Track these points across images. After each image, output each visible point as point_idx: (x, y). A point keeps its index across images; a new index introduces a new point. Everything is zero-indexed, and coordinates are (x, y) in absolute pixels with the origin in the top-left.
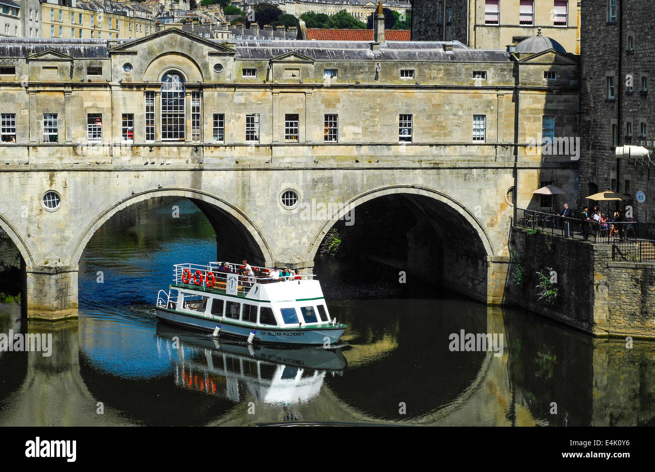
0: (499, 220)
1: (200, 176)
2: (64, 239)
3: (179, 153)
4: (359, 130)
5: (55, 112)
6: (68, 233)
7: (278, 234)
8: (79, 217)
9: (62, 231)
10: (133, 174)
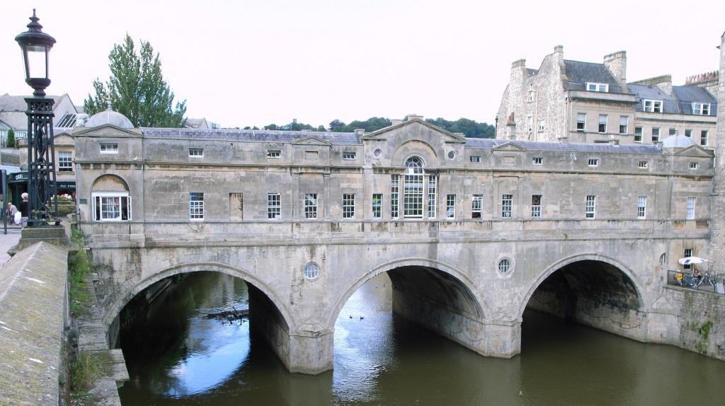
0: (654, 280)
1: (436, 247)
2: (324, 305)
3: (419, 229)
4: (557, 208)
5: (315, 192)
6: (326, 300)
7: (495, 296)
8: (335, 286)
9: (321, 298)
10: (381, 247)
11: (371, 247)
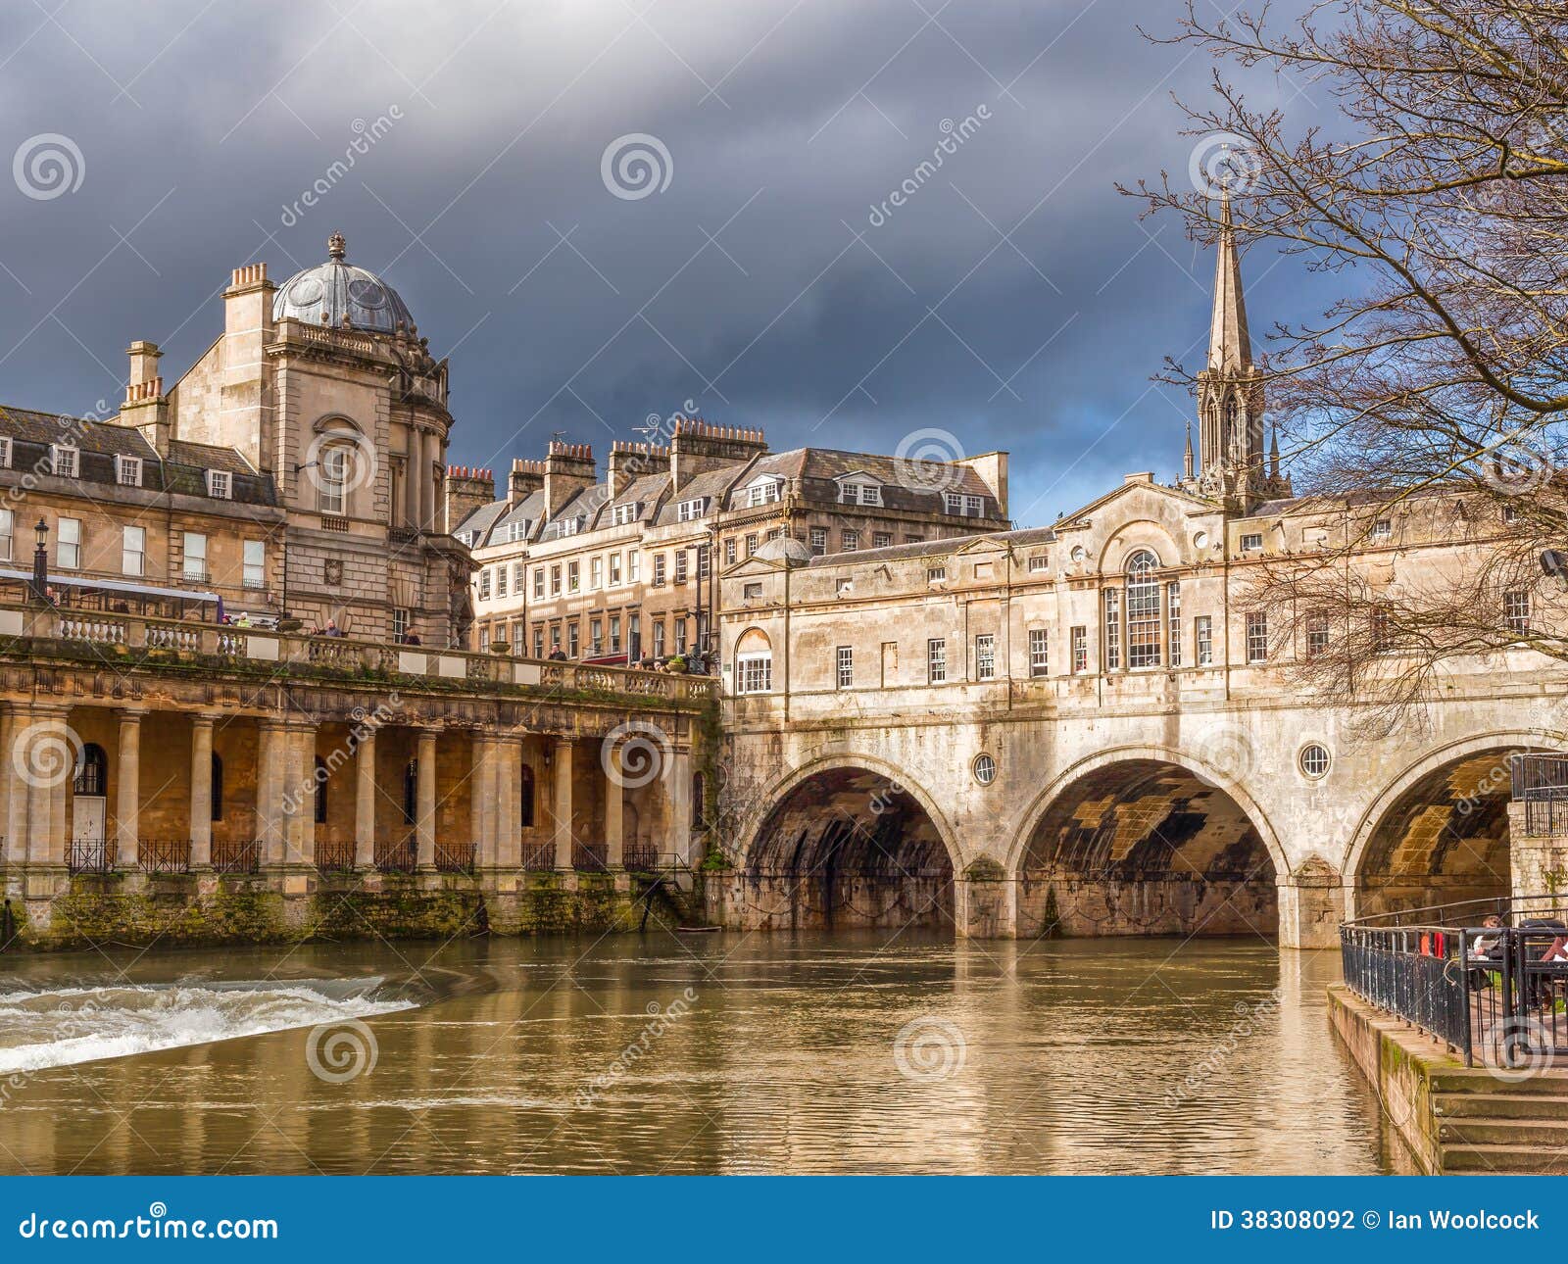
1: (1177, 723)
2: (999, 828)
3: (1148, 685)
6: (1003, 821)
7: (1295, 824)
8: (1017, 795)
9: (997, 817)
10: (1085, 723)
11: (1069, 724)
